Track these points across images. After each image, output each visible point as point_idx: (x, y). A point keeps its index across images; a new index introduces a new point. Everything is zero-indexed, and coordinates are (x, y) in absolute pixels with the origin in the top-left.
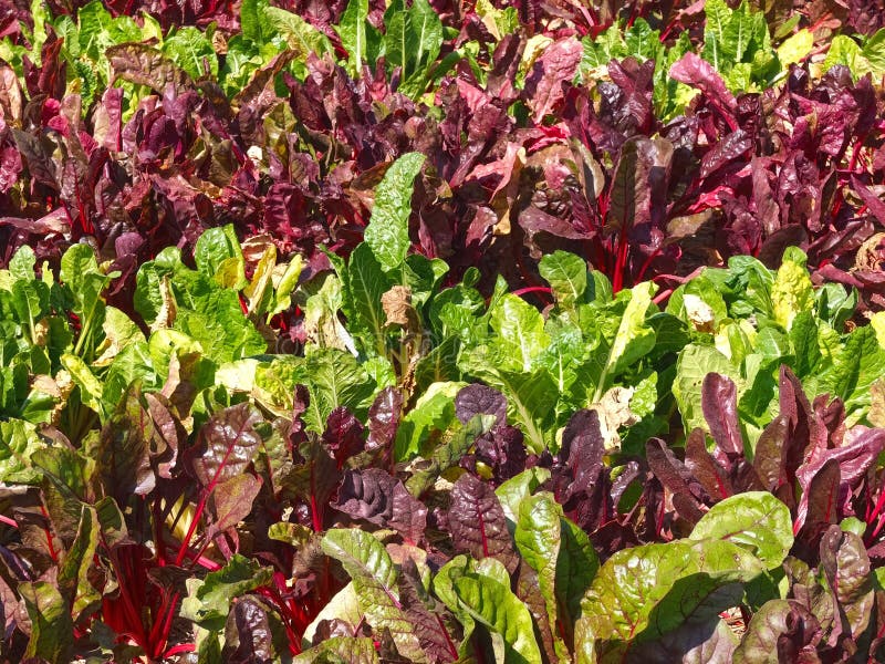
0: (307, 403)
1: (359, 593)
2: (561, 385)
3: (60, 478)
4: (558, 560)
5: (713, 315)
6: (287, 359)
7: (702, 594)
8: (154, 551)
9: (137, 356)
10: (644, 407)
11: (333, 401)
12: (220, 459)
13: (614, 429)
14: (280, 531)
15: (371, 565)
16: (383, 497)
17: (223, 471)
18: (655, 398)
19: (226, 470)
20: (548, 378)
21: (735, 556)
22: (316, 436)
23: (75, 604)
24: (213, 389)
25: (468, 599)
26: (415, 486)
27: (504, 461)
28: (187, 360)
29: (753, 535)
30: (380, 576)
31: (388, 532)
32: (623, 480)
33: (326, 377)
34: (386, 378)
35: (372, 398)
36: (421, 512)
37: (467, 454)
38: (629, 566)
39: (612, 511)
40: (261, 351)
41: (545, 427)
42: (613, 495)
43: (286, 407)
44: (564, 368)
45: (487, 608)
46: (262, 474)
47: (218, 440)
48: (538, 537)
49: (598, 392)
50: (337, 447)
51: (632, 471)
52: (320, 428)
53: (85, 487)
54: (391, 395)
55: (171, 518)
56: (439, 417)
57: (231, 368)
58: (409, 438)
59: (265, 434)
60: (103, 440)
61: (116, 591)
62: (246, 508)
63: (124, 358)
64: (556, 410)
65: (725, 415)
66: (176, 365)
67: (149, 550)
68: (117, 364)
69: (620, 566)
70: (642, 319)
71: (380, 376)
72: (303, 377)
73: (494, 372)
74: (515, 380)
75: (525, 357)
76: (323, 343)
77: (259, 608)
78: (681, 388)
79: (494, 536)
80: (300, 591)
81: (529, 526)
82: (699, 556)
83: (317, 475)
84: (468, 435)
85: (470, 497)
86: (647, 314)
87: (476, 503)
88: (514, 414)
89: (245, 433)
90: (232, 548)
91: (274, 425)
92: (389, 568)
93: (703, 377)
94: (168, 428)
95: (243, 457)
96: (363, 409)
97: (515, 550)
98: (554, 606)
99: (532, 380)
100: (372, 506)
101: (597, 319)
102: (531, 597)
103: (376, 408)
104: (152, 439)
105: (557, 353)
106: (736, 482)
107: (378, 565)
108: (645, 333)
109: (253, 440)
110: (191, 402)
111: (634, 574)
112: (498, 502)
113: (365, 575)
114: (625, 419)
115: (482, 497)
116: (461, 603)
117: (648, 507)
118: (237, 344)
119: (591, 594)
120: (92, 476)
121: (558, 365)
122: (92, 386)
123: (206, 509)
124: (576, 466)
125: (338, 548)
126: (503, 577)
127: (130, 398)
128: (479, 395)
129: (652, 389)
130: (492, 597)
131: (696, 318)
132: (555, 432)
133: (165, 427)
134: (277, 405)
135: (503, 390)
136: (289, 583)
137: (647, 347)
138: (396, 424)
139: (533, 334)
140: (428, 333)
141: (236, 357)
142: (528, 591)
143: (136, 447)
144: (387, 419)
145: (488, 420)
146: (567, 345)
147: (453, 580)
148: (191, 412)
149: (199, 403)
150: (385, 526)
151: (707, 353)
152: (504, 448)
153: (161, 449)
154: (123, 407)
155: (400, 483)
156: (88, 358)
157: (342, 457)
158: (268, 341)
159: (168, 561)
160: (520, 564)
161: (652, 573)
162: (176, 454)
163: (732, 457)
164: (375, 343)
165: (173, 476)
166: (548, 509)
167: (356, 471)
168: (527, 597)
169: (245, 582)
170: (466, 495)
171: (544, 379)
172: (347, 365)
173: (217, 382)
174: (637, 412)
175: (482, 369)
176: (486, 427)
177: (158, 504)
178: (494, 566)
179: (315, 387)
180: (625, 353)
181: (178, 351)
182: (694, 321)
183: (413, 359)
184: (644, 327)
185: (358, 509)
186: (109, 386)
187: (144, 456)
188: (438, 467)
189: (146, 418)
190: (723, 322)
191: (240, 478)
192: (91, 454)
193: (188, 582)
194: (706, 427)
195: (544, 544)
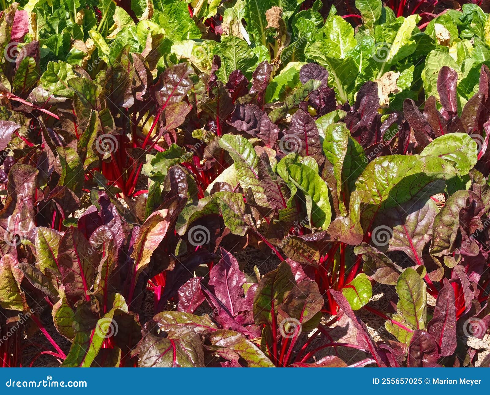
0: (219, 67)
1: (237, 169)
2: (360, 68)
3: (83, 95)
4: (345, 159)
5: (450, 36)
6: (211, 43)
7: (422, 185)
8: (131, 139)
9: (130, 33)
10: (405, 84)
11: (233, 67)
12: (170, 92)
13: (387, 94)
14: (198, 134)
15: (245, 155)
16: (256, 121)
17: (171, 99)
18: (411, 80)
19: (172, 99)
20: (353, 63)
21: (443, 165)
22: (222, 84)
23: (85, 161)
24: (169, 55)
25: (294, 176)
26: (274, 116)
27: (323, 106)
28: (157, 38)
29: (455, 156)
30: (249, 161)
31: (256, 140)
32: (388, 122)
33: (231, 53)
34: (264, 57)
35: (255, 67)
36: (276, 131)
37: (303, 101)
38: (383, 165)
39: (380, 138)
40: (198, 38)
41: (349, 90)
42: (382, 130)
43: (208, 68)
44: (363, 59)
45: (305, 182)
46: (192, 103)
47: (170, 82)
48: (335, 146)
49: (380, 73)
50: (233, 91)
51: (394, 118)
52: (226, 81)
53: (96, 101)
54: (266, 66)
55: (141, 123)
56: (291, 81)
57: (180, 45)
58: (274, 91)
59: (194, 80)
60: (107, 76)
61: (109, 158)
62: (181, 120)
63: (123, 34)
64: (356, 82)
65: (450, 90)
66: (150, 40)
67: (128, 138)
68: (119, 38)
69: (378, 165)
70: (410, 36)
71: (261, 56)
72: (218, 52)
73: (323, 57)
74: (335, 63)
75: (342, 52)
76: (231, 35)
77: (183, 172)
78: (426, 75)
79: (312, 145)
80: (207, 167)
81: (331, 140)
82: (423, 164)
83: (221, 105)
84: (305, 90)
85: (301, 123)
86: (413, 33)
87: (304, 126)
88: (332, 82)
89: (184, 80)
90: (173, 141)
91: (200, 76)
92: (255, 158)
93: (439, 69)
94: (143, 73)
95: (182, 92)
96: (250, 73)
97: (323, 153)
98: (340, 184)
99: (344, 63)
100: (249, 125)
101: (383, 33)
102: (329, 179)
103: (257, 72)
104: (134, 79)
105: (360, 50)
106: (450, 128)
107: (249, 156)
108: (410, 43)
109: (188, 84)
110: (157, 61)
111: (385, 170)
112: (316, 127)
113: (241, 160)
114: (393, 89)
115: (308, 123)
116: (290, 178)
117: (400, 138)
118: (184, 32)
119: (361, 179)
120: (100, 95)
121: (359, 57)
122: (105, 48)
123: (160, 119)
124: (363, 112)
125: (228, 145)
126: (315, 167)
127: (123, 55)
128: (314, 69)
129: (410, 75)
130: (308, 177)
131: (440, 37)
132: (354, 94)
133: (141, 72)
134: (203, 67)
135: (327, 68)
136: (202, 162)
137: (411, 51)
138: (267, 82)
139: (348, 39)
140: (290, 34)
141: (184, 38)
142: (328, 176)
143: (125, 83)
144: (262, 79)
145: (317, 83)
146: (366, 46)
147: (287, 165)
148: (156, 67)
149: (161, 62)
150: (255, 136)
151: (443, 56)
152: (324, 99)
153: (138, 84)
154: (119, 59)
155: (266, 114)
156: (105, 34)
157: (235, 96)
158: (202, 33)
159: (138, 145)
160: (325, 161)
161: (395, 170)
162: (146, 88)
163: (450, 113)
164: (260, 38)
165: (143, 99)
166: (342, 131)
167: (242, 105)
168: (327, 178)
169: (177, 159)
170: (299, 121)
171: (350, 64)
172: (243, 47)
173: (172, 52)
174: (400, 87)
175: (317, 56)
176: (315, 87)
177: (135, 114)
178: (311, 161)
179: (225, 58)
180: (398, 53)
181: (152, 33)
182: (439, 39)
183: (281, 49)
184: (411, 40)
185: (241, 125)
186: (113, 49)
187: (128, 87)
188: (287, 107)
189: (131, 67)
190: (455, 40)
191: (180, 104)
192: (100, 83)
193: (147, 156)
194: (438, 97)
195: (338, 150)
